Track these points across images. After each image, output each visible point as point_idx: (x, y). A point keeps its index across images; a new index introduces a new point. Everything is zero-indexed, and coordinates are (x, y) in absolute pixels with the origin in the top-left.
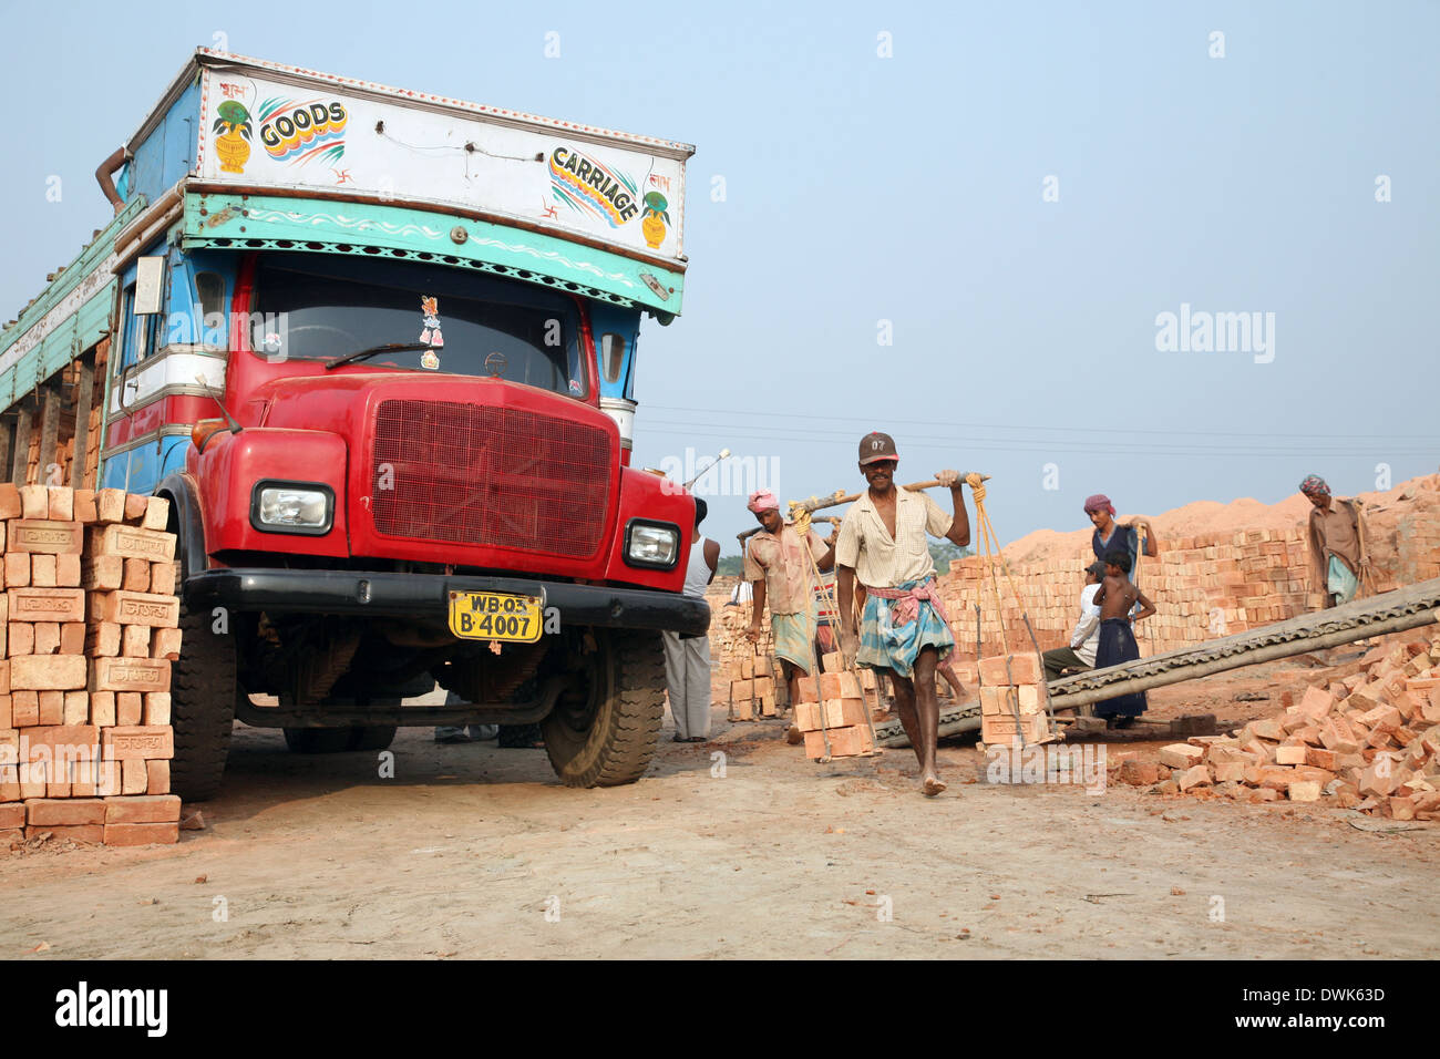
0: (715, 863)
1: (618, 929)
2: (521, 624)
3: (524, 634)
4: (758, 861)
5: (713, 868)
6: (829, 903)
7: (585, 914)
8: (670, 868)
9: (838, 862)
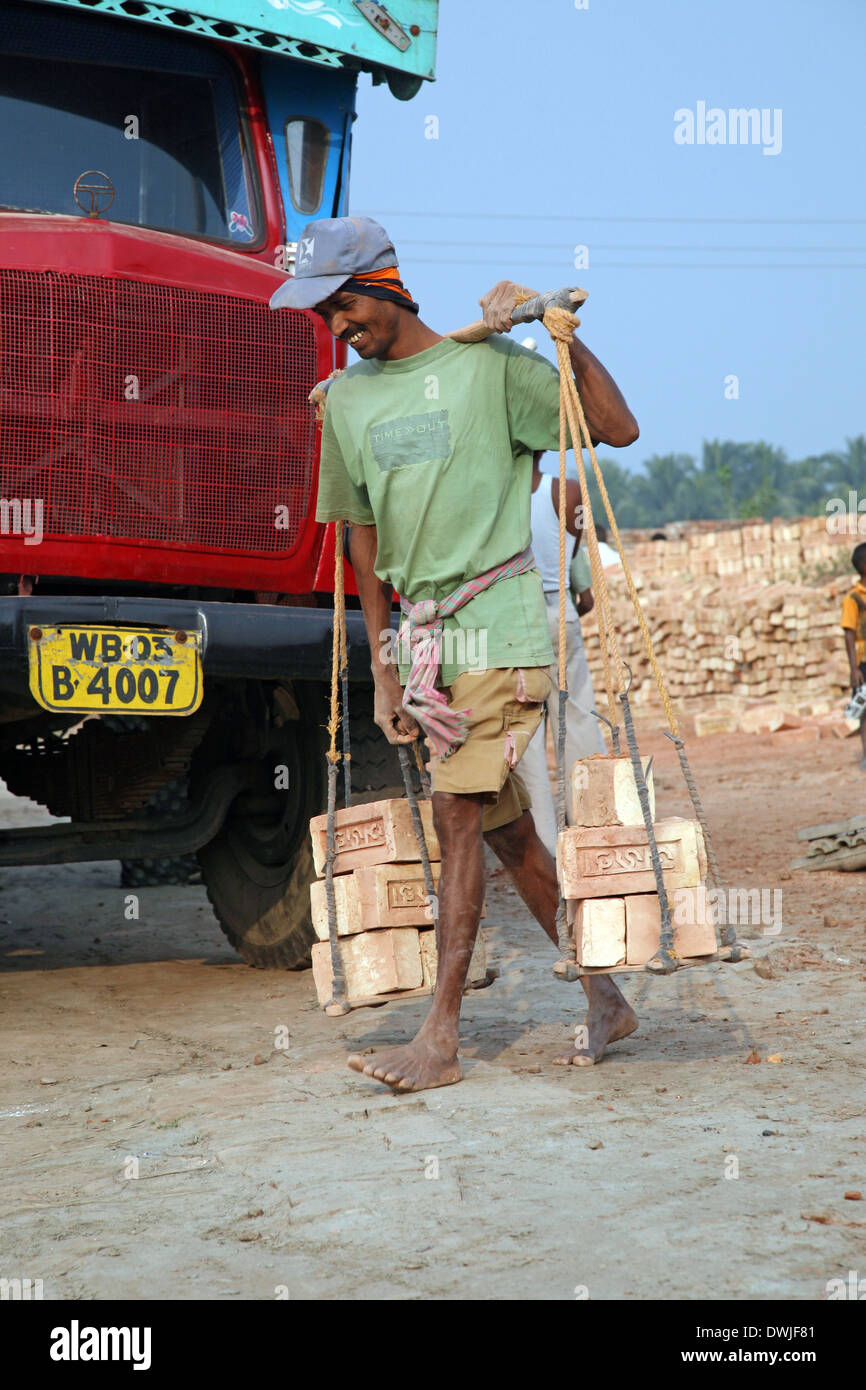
0: (554, 1134)
1: (389, 1277)
2: (163, 683)
3: (169, 699)
4: (632, 1128)
5: (551, 1145)
6: (778, 1219)
7: (323, 1247)
8: (471, 1145)
9: (782, 1128)
